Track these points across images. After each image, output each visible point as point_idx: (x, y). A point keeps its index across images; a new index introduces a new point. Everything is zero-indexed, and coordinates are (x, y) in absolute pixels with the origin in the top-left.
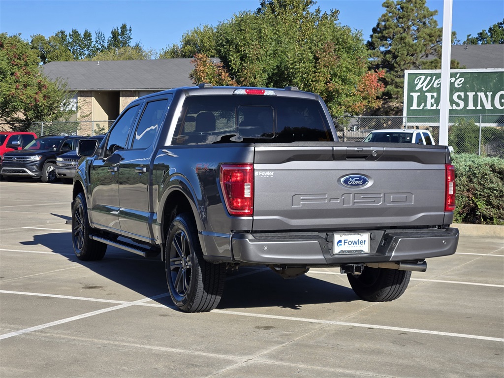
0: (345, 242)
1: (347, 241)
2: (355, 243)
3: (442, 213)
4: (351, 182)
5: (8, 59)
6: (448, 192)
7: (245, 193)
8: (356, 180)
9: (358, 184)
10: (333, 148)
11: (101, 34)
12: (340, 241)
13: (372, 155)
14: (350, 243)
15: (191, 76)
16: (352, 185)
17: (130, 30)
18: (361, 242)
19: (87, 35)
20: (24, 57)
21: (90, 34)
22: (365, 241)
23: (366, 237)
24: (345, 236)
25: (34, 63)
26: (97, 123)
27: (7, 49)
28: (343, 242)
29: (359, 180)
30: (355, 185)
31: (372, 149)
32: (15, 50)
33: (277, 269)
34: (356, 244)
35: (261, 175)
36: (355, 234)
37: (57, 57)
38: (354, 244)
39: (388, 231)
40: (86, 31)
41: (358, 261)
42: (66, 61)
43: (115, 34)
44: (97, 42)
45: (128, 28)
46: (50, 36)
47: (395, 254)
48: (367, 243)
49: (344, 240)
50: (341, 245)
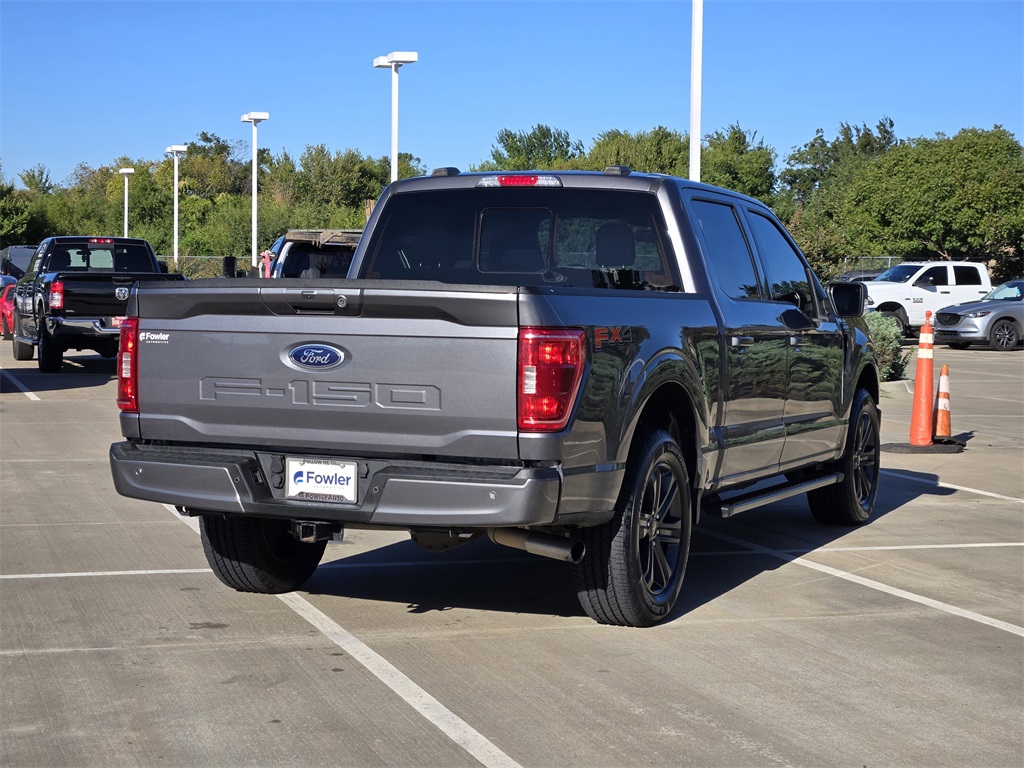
0: (308, 477)
1: (314, 475)
2: (328, 480)
3: (514, 434)
4: (305, 357)
6: (524, 389)
8: (316, 354)
9: (319, 363)
12: (299, 474)
13: (336, 304)
14: (319, 479)
16: (308, 363)
18: (341, 480)
22: (348, 479)
23: (349, 470)
24: (310, 465)
28: (305, 475)
29: (322, 355)
30: (314, 364)
31: (337, 292)
34: (331, 482)
35: (149, 338)
36: (328, 463)
38: (326, 482)
47: (380, 510)
48: (353, 482)
49: (308, 473)
50: (301, 481)
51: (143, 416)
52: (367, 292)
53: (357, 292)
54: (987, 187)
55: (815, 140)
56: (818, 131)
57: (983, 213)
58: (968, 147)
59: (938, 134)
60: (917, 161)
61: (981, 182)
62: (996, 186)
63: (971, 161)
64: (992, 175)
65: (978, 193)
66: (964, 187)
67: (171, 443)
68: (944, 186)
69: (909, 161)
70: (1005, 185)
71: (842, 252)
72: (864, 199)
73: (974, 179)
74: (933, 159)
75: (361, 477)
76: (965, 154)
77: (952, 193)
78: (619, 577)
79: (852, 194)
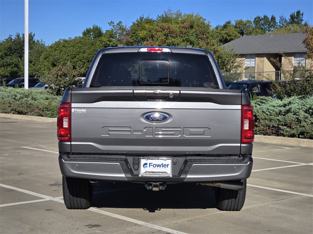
0: (150, 165)
1: (152, 164)
2: (159, 166)
3: (239, 145)
4: (152, 118)
5: (196, 35)
6: (244, 127)
7: (64, 125)
9: (158, 120)
10: (133, 91)
11: (283, 17)
12: (146, 164)
13: (169, 97)
14: (155, 166)
15: (304, 42)
16: (153, 120)
17: (302, 15)
18: (165, 166)
19: (273, 18)
20: (206, 33)
21: (275, 18)
22: (168, 165)
23: (169, 162)
24: (151, 160)
25: (235, 37)
26: (268, 73)
27: (195, 29)
28: (148, 164)
29: (159, 116)
30: (156, 120)
31: (169, 92)
32: (200, 29)
33: (92, 182)
34: (160, 167)
35: (76, 111)
36: (159, 159)
37: (250, 33)
38: (158, 167)
39: (188, 158)
40: (272, 16)
41: (157, 181)
42: (256, 35)
43: (292, 17)
44: (280, 22)
45: (301, 13)
46: (246, 20)
47: (188, 176)
48: (170, 166)
49: (150, 163)
50: (147, 167)
51: (72, 143)
52: (182, 92)
53: (178, 92)
54: (86, 55)
55: (8, 38)
56: (10, 35)
57: (85, 63)
58: (80, 42)
59: (69, 38)
60: (63, 46)
61: (84, 53)
62: (89, 55)
63: (81, 47)
64: (87, 51)
65: (84, 57)
66: (79, 55)
67: (81, 154)
68: (73, 55)
69: (61, 46)
70: (91, 54)
71: (35, 74)
72: (47, 58)
73: (82, 52)
74: (69, 46)
75: (174, 164)
76: (79, 44)
77: (75, 56)
78: (242, 194)
79: (43, 56)
